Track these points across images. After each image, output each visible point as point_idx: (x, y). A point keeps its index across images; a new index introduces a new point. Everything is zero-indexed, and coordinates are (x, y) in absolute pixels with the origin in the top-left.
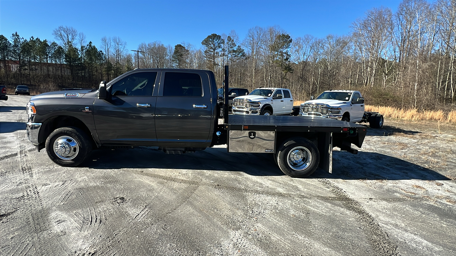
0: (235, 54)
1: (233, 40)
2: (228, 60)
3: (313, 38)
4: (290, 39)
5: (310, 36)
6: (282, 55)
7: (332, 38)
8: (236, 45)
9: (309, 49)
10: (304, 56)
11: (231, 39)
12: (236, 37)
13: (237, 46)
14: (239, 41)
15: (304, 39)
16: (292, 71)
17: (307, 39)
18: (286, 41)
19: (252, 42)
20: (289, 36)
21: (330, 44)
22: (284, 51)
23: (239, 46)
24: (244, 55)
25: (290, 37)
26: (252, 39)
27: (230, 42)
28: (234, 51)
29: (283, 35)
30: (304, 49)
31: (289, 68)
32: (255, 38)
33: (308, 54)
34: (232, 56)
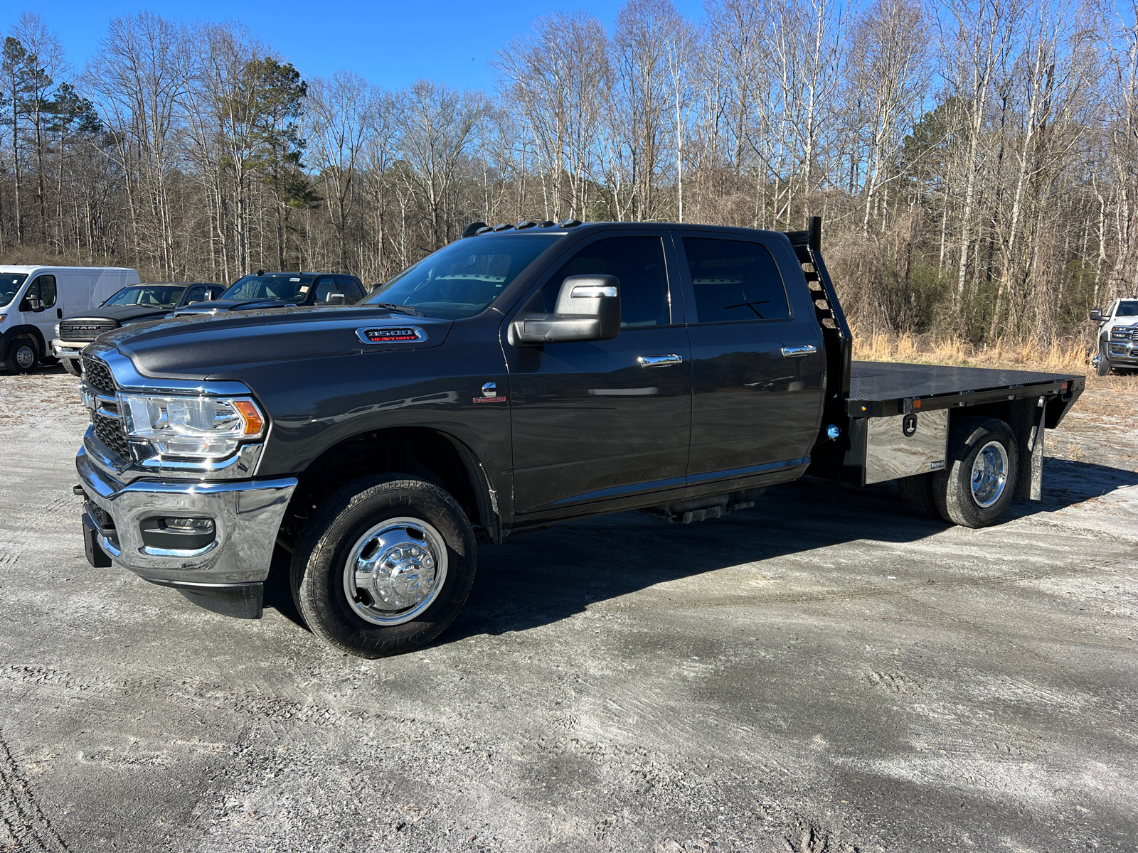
0: (53, 119)
1: (33, 59)
2: (19, 142)
3: (364, 86)
4: (300, 82)
5: (353, 78)
6: (272, 140)
7: (430, 92)
8: (50, 83)
9: (357, 127)
10: (341, 147)
11: (23, 52)
12: (51, 47)
13: (57, 83)
14: (63, 65)
15: (335, 86)
16: (315, 203)
17: (346, 89)
18: (282, 90)
19: (131, 75)
20: (293, 71)
21: (424, 112)
22: (281, 125)
23: (65, 87)
24: (92, 124)
25: (297, 75)
26: (129, 63)
27: (21, 66)
28: (46, 106)
29: (273, 66)
30: (338, 121)
31: (302, 192)
32: (146, 61)
33: (355, 143)
34: (37, 125)
